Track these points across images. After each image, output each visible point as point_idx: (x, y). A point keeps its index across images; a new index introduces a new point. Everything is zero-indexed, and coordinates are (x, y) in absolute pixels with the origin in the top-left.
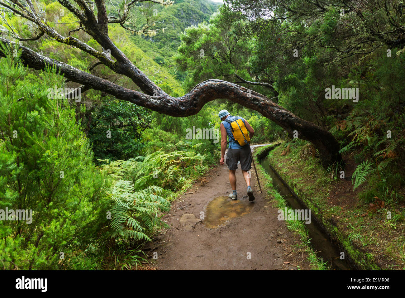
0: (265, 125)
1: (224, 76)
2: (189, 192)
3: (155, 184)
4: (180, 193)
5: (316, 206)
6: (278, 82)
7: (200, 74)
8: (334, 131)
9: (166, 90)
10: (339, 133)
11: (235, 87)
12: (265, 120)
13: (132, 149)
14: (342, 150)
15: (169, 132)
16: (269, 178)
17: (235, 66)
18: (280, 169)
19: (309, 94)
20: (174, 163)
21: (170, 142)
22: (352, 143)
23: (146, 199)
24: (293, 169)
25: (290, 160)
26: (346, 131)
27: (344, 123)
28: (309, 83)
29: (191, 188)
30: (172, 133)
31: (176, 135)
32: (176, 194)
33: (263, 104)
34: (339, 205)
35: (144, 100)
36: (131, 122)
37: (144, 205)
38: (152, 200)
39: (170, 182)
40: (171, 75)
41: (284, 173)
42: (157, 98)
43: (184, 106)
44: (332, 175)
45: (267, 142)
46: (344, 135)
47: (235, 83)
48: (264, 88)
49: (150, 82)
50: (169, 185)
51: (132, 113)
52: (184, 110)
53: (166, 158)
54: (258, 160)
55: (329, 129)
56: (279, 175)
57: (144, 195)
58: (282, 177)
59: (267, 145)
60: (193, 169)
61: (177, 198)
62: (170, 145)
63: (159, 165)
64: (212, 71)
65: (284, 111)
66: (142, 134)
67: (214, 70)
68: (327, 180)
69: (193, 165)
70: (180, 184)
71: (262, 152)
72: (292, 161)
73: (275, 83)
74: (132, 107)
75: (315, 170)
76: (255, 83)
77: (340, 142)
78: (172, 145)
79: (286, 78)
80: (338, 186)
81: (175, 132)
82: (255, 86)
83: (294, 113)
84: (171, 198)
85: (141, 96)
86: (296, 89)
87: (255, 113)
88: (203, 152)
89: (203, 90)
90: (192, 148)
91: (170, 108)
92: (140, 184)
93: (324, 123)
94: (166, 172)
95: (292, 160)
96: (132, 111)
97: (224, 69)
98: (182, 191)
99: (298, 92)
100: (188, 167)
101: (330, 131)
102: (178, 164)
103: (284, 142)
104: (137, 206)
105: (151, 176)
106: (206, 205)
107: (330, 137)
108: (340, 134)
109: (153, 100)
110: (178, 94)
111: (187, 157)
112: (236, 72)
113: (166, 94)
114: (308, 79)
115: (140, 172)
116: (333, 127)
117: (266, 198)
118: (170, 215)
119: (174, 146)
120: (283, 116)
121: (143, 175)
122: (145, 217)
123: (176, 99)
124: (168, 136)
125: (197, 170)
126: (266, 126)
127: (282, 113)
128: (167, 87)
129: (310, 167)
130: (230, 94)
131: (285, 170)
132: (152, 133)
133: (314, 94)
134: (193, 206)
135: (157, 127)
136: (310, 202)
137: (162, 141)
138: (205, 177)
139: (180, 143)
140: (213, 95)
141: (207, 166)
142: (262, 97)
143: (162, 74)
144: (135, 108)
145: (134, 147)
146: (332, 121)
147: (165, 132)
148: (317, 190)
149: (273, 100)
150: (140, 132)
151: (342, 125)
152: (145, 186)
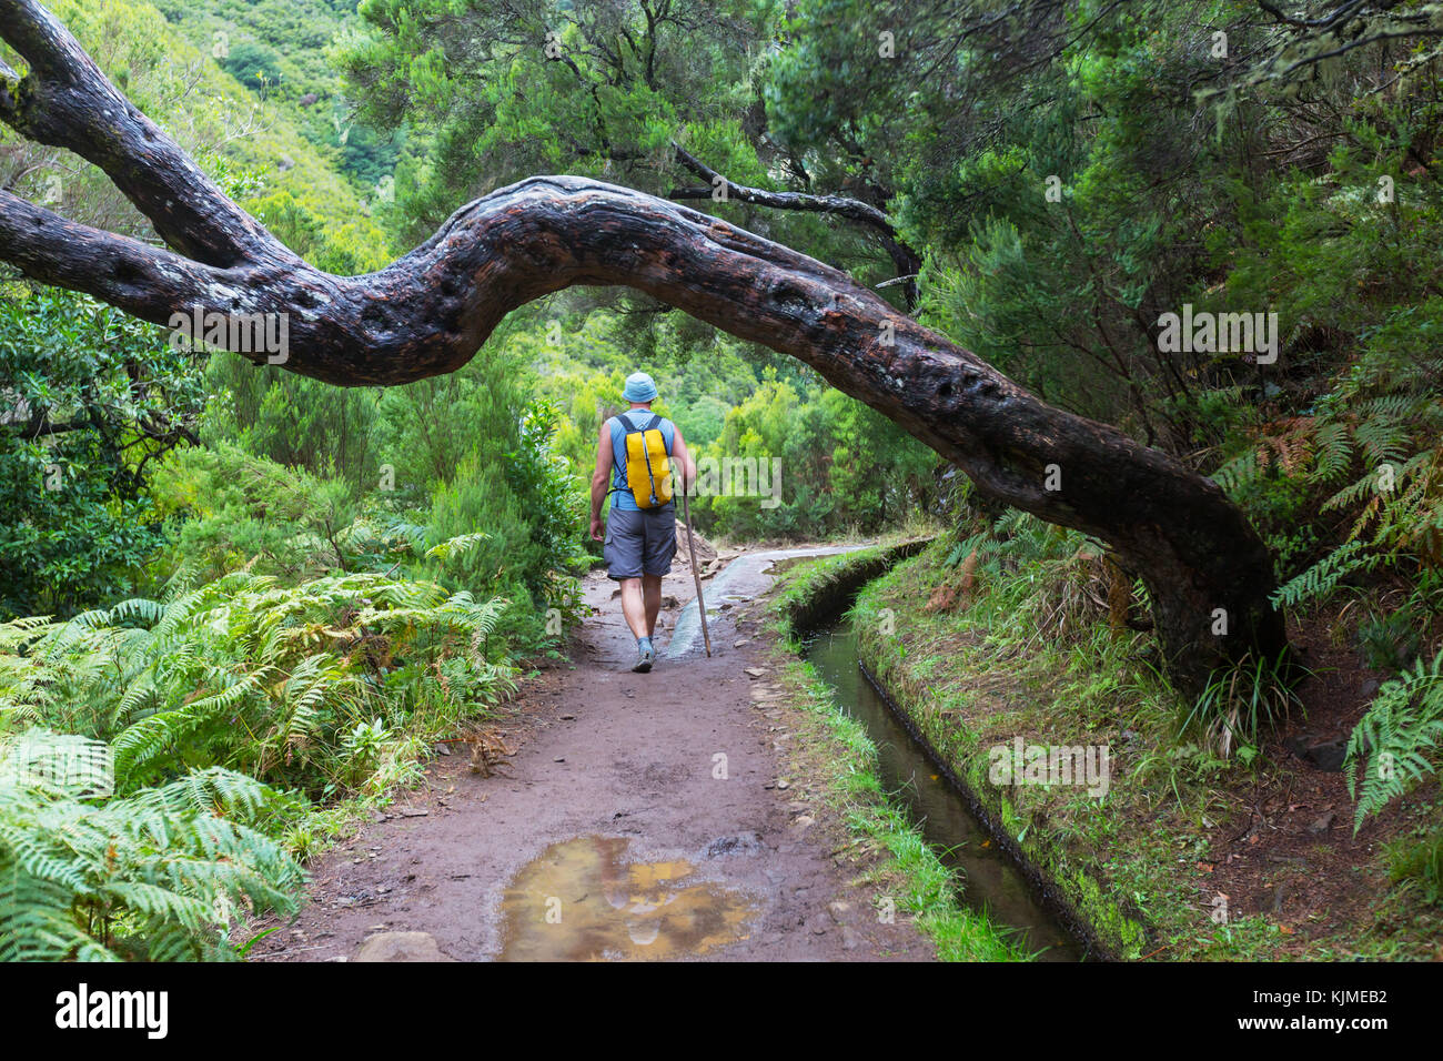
0: (837, 435)
1: (613, 156)
2: (406, 810)
3: (220, 755)
4: (353, 812)
5: (1130, 912)
6: (920, 196)
7: (480, 147)
8: (1241, 479)
9: (284, 230)
10: (1271, 493)
11: (673, 223)
12: (837, 408)
13: (93, 559)
14: (1290, 592)
15: (301, 468)
16: (858, 739)
17: (673, 102)
18: (918, 689)
19: (1095, 262)
20: (323, 645)
21: (304, 521)
22: (1345, 550)
23: (176, 843)
24: (995, 691)
25: (980, 642)
26: (1313, 478)
27: (1299, 434)
28: (1098, 201)
29: (418, 784)
30: (315, 472)
31: (338, 486)
32: (334, 819)
33: (836, 321)
34: (1268, 909)
35: (170, 287)
36: (91, 410)
37: (161, 876)
38: (209, 847)
39: (302, 746)
40: (312, 147)
41: (947, 716)
42: (240, 277)
43: (387, 325)
44: (1228, 734)
45: (843, 532)
46: (1299, 500)
47: (673, 196)
48: (833, 226)
49: (207, 192)
50: (297, 763)
51: (97, 357)
52: (387, 349)
53: (279, 611)
54: (795, 638)
55: (1212, 465)
56: (913, 724)
57: (166, 820)
58: (931, 736)
59: (848, 550)
60: (428, 680)
61: (340, 840)
62: (303, 540)
63: (240, 650)
64: (546, 126)
65: (951, 361)
66: (149, 473)
67: (553, 123)
68: (1196, 760)
69: (431, 657)
70: (355, 760)
71: (815, 588)
72: (993, 647)
73: (902, 199)
74: (99, 322)
75: (1123, 703)
76: (784, 195)
77: (1279, 542)
78: (316, 539)
79: (963, 172)
80: (1264, 798)
81: (331, 469)
82: (783, 215)
83: (1008, 369)
84: (308, 837)
85: (158, 263)
86: (1020, 234)
87: (781, 366)
88: (484, 581)
89: (496, 238)
90: (423, 561)
91: (311, 334)
92: (133, 754)
93: (1183, 431)
94: (279, 689)
95: (989, 639)
96: (100, 348)
97: (615, 117)
98: (367, 803)
99: (1032, 249)
100: (400, 663)
101: (1218, 479)
102: (345, 646)
103: (942, 533)
104: (127, 879)
105: (194, 710)
106: (499, 885)
107: (1217, 515)
108: (1278, 498)
109: (219, 287)
110: (349, 258)
111: (398, 611)
112: (676, 136)
113: (293, 259)
114: (1093, 178)
115: (139, 689)
116: (1232, 453)
117: (841, 858)
118: (299, 933)
119: (326, 544)
120: (945, 390)
121: (151, 702)
122: (166, 941)
123: (348, 283)
124: (295, 487)
125: (454, 685)
126: (842, 443)
127: (941, 372)
128: (292, 214)
129: (1097, 685)
130: (645, 263)
131: (947, 698)
132: (210, 468)
133: (1128, 263)
134: (425, 888)
135: (234, 438)
136: (1095, 889)
137: (260, 514)
138: (497, 722)
139: (360, 530)
140: (553, 262)
141: (508, 661)
142: (829, 277)
143: (263, 145)
144: (118, 330)
145: (105, 544)
146: (1228, 423)
147: (277, 469)
148: (1139, 821)
149: (887, 296)
150: (142, 465)
151: (1289, 442)
152: (165, 769)
